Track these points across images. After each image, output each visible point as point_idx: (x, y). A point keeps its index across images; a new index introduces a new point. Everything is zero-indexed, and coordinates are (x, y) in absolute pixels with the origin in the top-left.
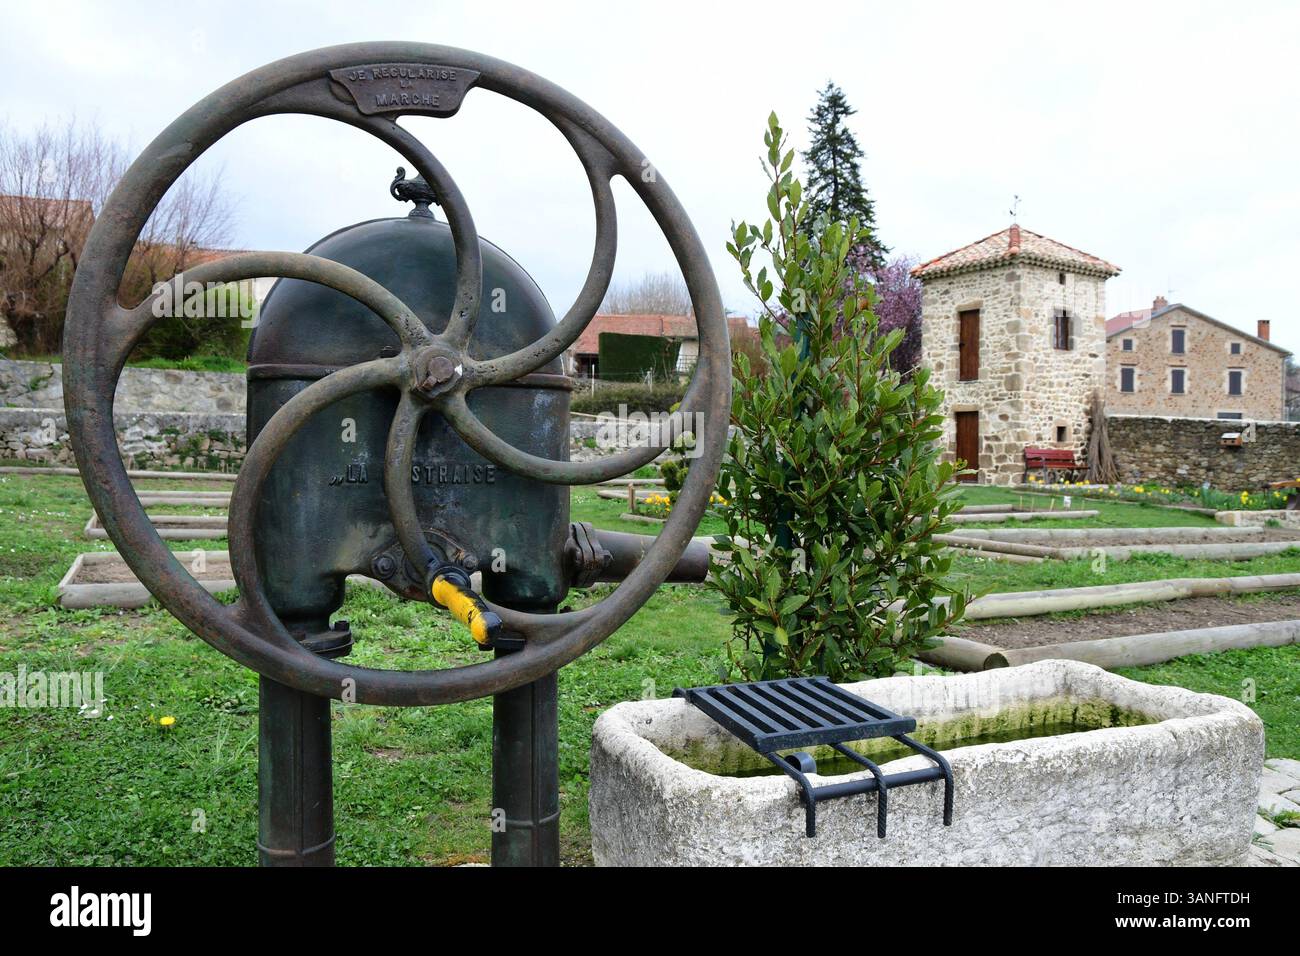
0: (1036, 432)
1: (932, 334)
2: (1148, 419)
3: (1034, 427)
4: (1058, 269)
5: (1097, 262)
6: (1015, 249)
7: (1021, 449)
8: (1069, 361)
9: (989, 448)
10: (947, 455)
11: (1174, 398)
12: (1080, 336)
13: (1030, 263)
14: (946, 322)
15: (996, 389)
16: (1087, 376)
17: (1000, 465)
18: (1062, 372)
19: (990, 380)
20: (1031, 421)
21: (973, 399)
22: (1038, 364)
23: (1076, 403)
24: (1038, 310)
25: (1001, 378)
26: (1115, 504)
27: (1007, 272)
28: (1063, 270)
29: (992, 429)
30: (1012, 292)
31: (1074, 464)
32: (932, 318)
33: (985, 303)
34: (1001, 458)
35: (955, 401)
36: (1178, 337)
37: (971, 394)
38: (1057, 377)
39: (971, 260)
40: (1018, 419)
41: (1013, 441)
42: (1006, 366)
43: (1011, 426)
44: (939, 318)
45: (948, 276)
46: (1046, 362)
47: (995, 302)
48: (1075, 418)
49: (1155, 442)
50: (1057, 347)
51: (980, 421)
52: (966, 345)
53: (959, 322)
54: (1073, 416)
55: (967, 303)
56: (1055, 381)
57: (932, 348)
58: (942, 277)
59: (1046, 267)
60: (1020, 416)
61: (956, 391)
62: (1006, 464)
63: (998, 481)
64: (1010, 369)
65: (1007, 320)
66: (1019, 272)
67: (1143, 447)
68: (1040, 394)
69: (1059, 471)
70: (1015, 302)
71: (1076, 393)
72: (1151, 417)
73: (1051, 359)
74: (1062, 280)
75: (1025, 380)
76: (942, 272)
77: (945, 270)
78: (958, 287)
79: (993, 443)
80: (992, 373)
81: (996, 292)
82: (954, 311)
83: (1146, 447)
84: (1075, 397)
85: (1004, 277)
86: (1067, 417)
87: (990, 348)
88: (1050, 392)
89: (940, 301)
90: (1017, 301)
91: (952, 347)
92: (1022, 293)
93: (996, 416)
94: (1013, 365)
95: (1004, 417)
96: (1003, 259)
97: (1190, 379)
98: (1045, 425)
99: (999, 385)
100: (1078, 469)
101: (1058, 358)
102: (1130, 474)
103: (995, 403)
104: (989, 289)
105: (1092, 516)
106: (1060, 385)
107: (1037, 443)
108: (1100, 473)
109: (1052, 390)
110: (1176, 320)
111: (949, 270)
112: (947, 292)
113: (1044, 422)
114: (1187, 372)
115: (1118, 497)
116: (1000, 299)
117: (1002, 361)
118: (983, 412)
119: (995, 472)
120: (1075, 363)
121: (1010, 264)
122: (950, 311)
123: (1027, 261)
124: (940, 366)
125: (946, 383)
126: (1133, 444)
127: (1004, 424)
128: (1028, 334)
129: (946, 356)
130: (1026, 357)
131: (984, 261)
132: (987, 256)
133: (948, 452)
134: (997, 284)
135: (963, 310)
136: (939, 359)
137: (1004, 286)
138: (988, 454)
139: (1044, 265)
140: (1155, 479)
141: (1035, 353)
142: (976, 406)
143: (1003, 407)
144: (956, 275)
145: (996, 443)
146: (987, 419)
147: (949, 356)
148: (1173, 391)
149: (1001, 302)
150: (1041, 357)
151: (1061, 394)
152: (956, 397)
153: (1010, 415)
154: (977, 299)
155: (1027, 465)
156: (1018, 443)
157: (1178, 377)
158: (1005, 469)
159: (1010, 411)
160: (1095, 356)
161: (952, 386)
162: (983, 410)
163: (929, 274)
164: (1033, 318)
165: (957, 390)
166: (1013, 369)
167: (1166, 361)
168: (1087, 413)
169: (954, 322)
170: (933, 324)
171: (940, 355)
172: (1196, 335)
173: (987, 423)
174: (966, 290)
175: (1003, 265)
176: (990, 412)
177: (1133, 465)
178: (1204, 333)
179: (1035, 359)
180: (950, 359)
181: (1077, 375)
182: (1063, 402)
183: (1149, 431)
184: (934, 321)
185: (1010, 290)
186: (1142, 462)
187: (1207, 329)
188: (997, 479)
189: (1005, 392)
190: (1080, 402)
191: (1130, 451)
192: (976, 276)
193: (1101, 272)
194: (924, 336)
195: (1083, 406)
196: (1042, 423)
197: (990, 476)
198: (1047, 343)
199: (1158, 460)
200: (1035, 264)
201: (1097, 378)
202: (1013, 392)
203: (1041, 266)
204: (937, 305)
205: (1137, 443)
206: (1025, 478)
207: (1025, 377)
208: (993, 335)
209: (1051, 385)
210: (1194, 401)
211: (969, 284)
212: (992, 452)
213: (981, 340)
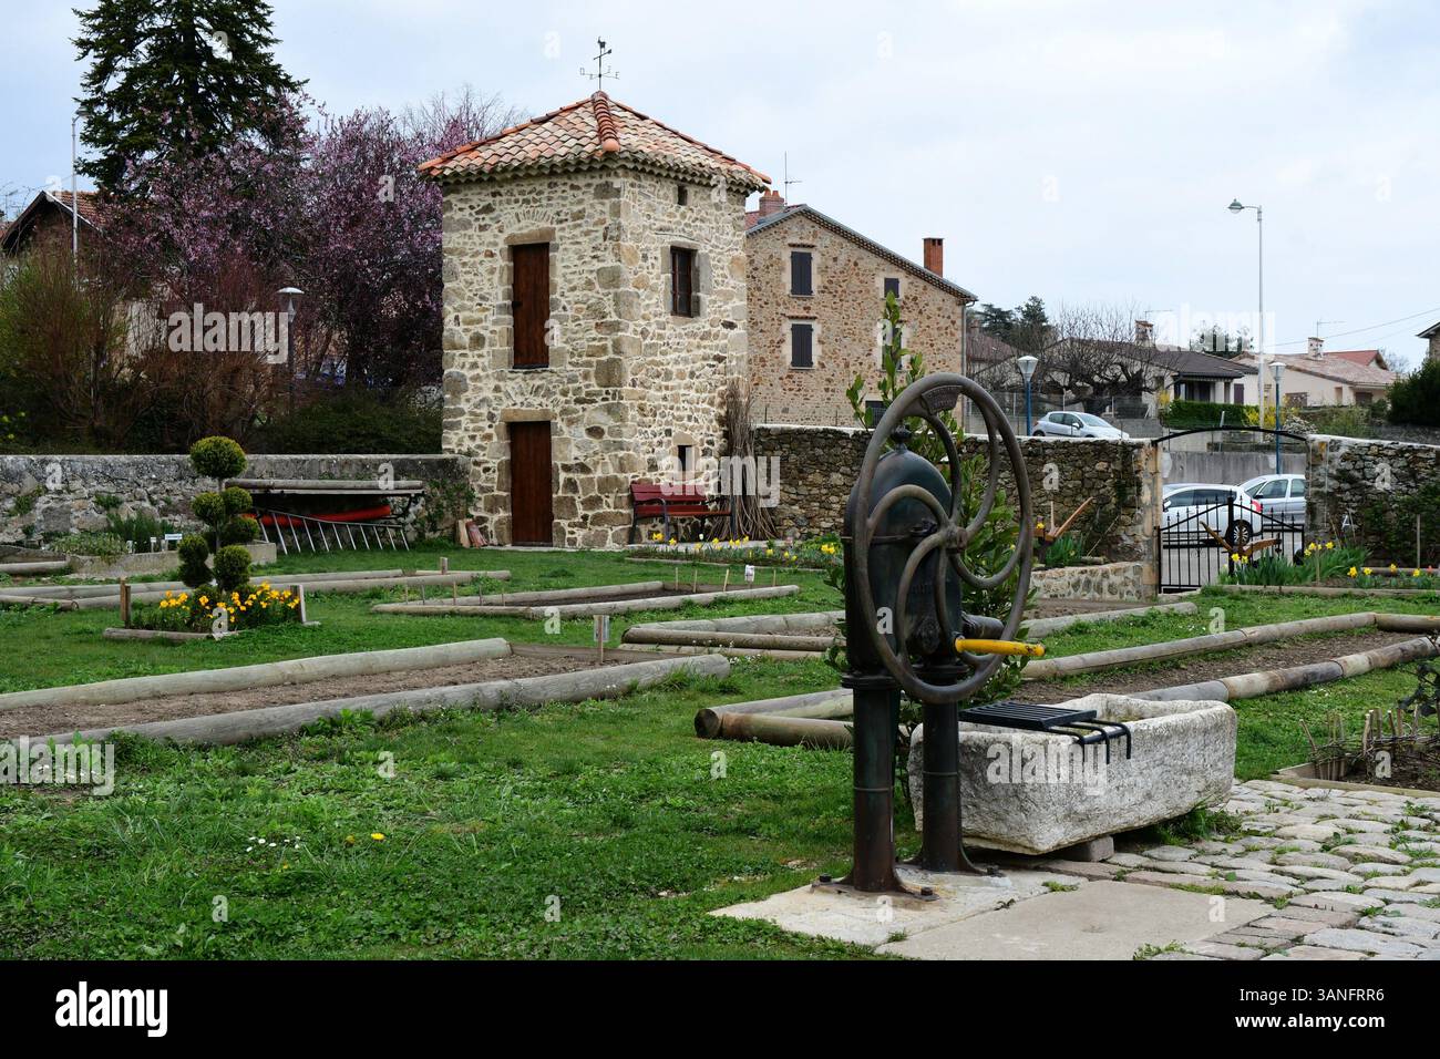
0: (647, 456)
1: (462, 285)
2: (818, 431)
3: (645, 447)
4: (676, 178)
5: (734, 168)
6: (610, 143)
7: (625, 486)
8: (694, 335)
9: (571, 485)
10: (496, 498)
11: (796, 376)
12: (709, 293)
13: (635, 169)
14: (488, 263)
15: (581, 383)
16: (720, 359)
17: (590, 513)
18: (683, 354)
19: (569, 368)
20: (639, 439)
21: (539, 400)
22: (648, 341)
23: (705, 406)
24: (648, 249)
25: (589, 364)
26: (796, 572)
27: (597, 181)
28: (684, 180)
29: (575, 452)
30: (607, 216)
31: (706, 509)
32: (462, 253)
33: (558, 234)
34: (592, 503)
35: (507, 403)
36: (801, 264)
37: (536, 391)
38: (677, 362)
39: (533, 155)
40: (620, 434)
41: (612, 472)
42: (596, 343)
43: (608, 447)
44: (476, 254)
45: (491, 180)
46: (661, 337)
47: (577, 232)
48: (704, 431)
49: (831, 468)
50: (675, 312)
51: (554, 438)
52: (524, 306)
53: (512, 264)
54: (701, 427)
55: (525, 231)
56: (673, 368)
57: (463, 308)
58: (479, 181)
59: (659, 175)
60: (624, 430)
61: (509, 386)
62: (601, 511)
63: (588, 542)
64: (604, 349)
65: (597, 265)
66: (617, 183)
67: (811, 477)
68: (652, 392)
69: (683, 521)
70: (612, 235)
71: (705, 390)
72: (821, 428)
73: (667, 332)
74: (682, 198)
75: (629, 370)
76: (481, 172)
77: (487, 168)
78: (508, 202)
79: (578, 477)
80: (572, 355)
81: (579, 215)
82: (503, 245)
83: (816, 477)
84: (704, 395)
85: (592, 190)
86: (692, 429)
87: (569, 313)
88: (667, 388)
89: (476, 224)
90: (615, 234)
91: (500, 307)
92: (623, 221)
93: (582, 430)
94: (609, 343)
95: (595, 432)
96: (591, 158)
97: (820, 342)
98: (660, 443)
99: (586, 376)
100: (711, 517)
101: (676, 328)
102: (791, 523)
103: (579, 407)
104: (565, 210)
105: (791, 594)
106: (681, 375)
107: (648, 476)
108: (745, 521)
109: (670, 384)
110: (797, 234)
111: (493, 171)
112: (488, 209)
113: (658, 438)
114: (817, 328)
115: (795, 563)
116: (585, 228)
117: (590, 336)
118: (559, 423)
119: (582, 526)
120: (702, 339)
121: (603, 168)
122: (496, 244)
123: (631, 165)
124: (478, 341)
125: (490, 372)
126: (795, 472)
127: (596, 444)
128: (632, 290)
129: (488, 324)
130: (631, 329)
131: (557, 160)
132: (562, 151)
133: (496, 493)
134: (580, 202)
135: (519, 242)
136: (475, 328)
137: (592, 206)
138: (570, 495)
139: (656, 172)
140: (831, 529)
141: (643, 323)
142: (546, 412)
143: (595, 415)
144: (506, 181)
145: (583, 476)
146: (566, 435)
147: (495, 323)
148: (793, 363)
149: (587, 233)
150: (653, 329)
151: (682, 391)
152: (508, 396)
153: (605, 428)
154: (545, 225)
155: (635, 514)
156: (621, 476)
157: (802, 337)
158: (599, 519)
159: (605, 421)
160: (730, 325)
161: (500, 377)
162: (559, 420)
163: (455, 174)
164: (640, 263)
165: (509, 383)
166: (610, 349)
167: (781, 309)
168: (721, 421)
169: (502, 262)
170: (464, 264)
171: (479, 321)
172: (831, 263)
173: (566, 442)
174: (524, 208)
175: (591, 169)
176: (571, 422)
177: (796, 507)
178: (842, 259)
179: (644, 333)
180: (497, 328)
181: (704, 359)
182: (686, 405)
183: (819, 451)
184: (465, 259)
185: (602, 212)
186: (809, 502)
187: (847, 252)
188: (584, 538)
189: (597, 388)
190: (711, 404)
191: (790, 485)
192: (542, 185)
193: (740, 184)
194: (447, 285)
195: (716, 411)
196: (655, 440)
197: (573, 533)
198: (661, 305)
199: (833, 499)
200: (643, 171)
201: (734, 363)
202: (611, 390)
203: (651, 173)
204: (470, 232)
205: (801, 471)
206: (633, 536)
207: (630, 362)
208: (573, 289)
209: (668, 375)
210: (829, 380)
211: (530, 197)
212: (575, 490)
213: (552, 297)
